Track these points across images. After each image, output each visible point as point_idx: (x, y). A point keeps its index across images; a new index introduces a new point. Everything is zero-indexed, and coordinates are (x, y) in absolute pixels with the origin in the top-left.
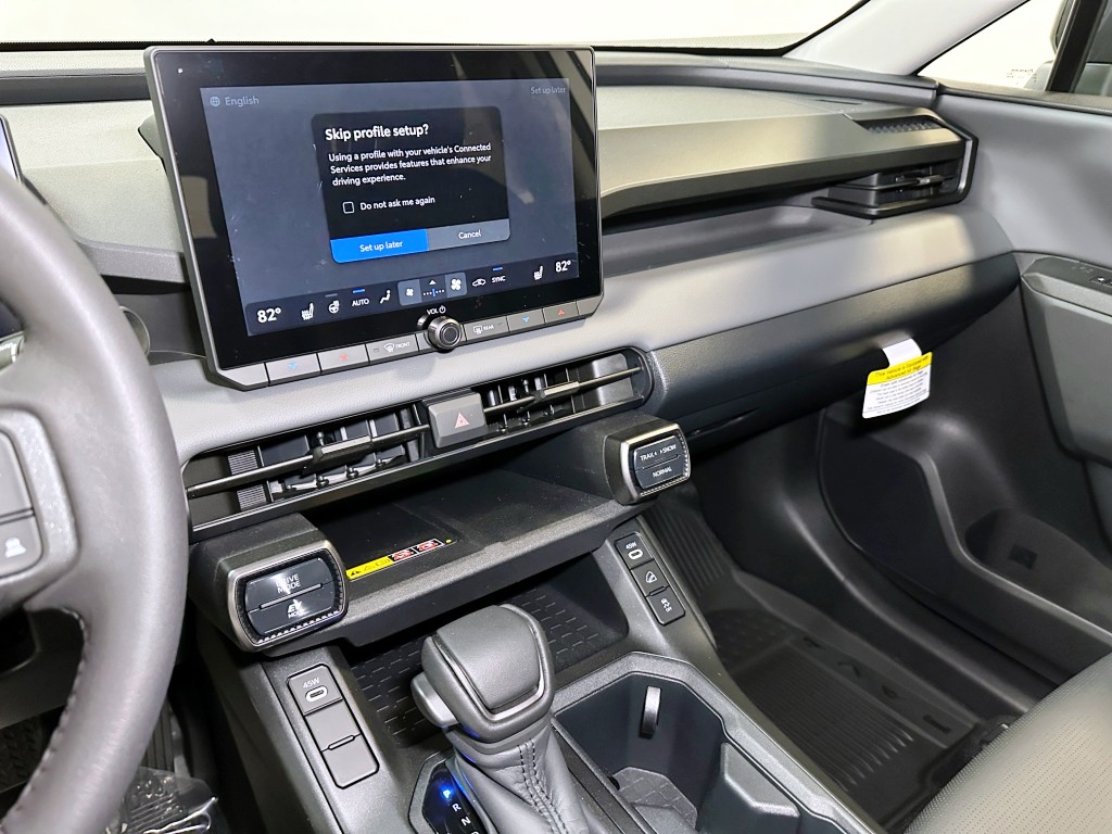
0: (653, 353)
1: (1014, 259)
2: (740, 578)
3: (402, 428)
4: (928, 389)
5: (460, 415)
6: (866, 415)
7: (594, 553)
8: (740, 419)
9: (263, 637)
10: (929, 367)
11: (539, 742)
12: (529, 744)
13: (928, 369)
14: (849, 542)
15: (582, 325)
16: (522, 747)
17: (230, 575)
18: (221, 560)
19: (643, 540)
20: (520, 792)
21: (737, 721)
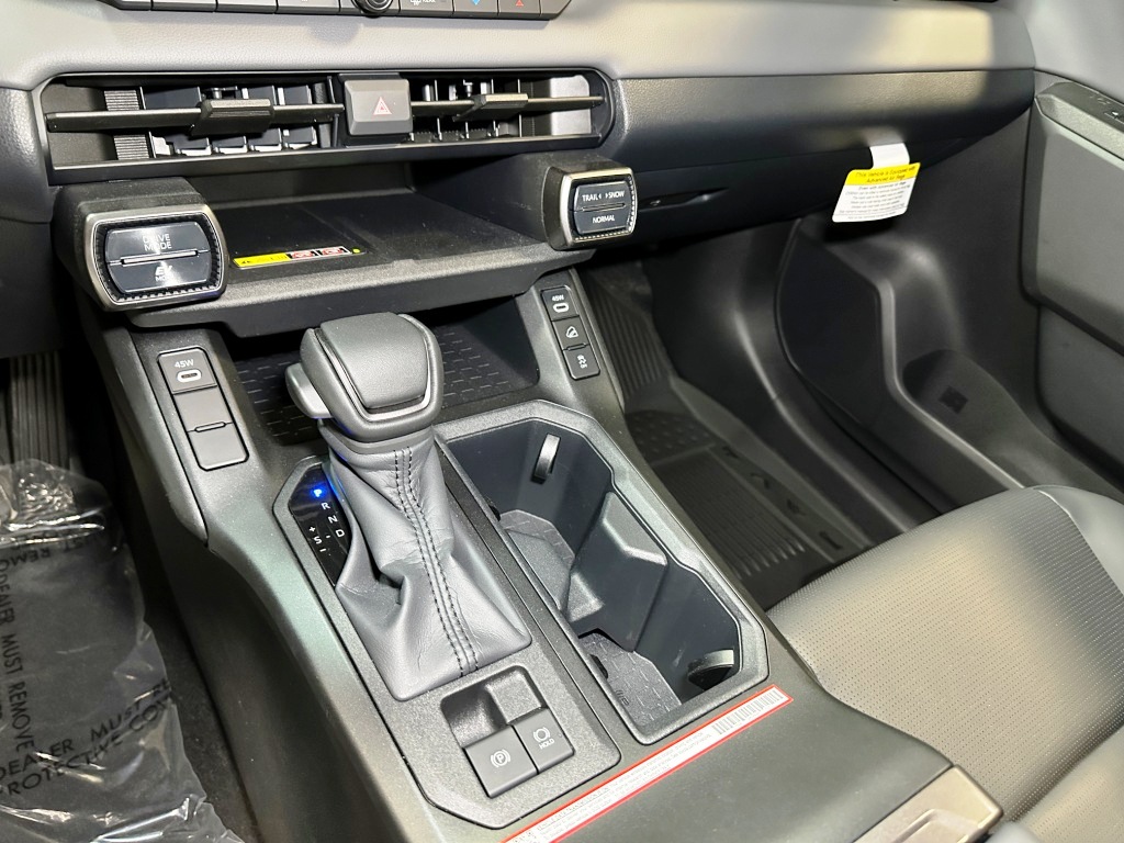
0: (619, 81)
1: (1033, 77)
2: (675, 383)
3: (314, 102)
4: (906, 203)
5: (381, 100)
6: (837, 218)
7: (517, 299)
8: (706, 197)
9: (126, 296)
10: (914, 180)
11: (416, 452)
12: (406, 452)
13: (911, 182)
14: (789, 363)
15: (543, 28)
16: (399, 453)
17: (88, 219)
18: (82, 204)
19: (572, 296)
20: (390, 496)
21: (628, 475)
